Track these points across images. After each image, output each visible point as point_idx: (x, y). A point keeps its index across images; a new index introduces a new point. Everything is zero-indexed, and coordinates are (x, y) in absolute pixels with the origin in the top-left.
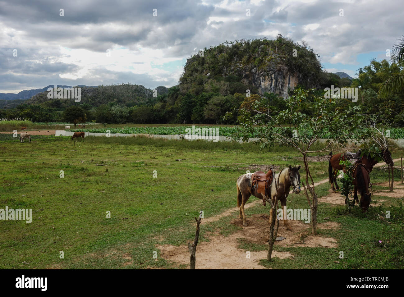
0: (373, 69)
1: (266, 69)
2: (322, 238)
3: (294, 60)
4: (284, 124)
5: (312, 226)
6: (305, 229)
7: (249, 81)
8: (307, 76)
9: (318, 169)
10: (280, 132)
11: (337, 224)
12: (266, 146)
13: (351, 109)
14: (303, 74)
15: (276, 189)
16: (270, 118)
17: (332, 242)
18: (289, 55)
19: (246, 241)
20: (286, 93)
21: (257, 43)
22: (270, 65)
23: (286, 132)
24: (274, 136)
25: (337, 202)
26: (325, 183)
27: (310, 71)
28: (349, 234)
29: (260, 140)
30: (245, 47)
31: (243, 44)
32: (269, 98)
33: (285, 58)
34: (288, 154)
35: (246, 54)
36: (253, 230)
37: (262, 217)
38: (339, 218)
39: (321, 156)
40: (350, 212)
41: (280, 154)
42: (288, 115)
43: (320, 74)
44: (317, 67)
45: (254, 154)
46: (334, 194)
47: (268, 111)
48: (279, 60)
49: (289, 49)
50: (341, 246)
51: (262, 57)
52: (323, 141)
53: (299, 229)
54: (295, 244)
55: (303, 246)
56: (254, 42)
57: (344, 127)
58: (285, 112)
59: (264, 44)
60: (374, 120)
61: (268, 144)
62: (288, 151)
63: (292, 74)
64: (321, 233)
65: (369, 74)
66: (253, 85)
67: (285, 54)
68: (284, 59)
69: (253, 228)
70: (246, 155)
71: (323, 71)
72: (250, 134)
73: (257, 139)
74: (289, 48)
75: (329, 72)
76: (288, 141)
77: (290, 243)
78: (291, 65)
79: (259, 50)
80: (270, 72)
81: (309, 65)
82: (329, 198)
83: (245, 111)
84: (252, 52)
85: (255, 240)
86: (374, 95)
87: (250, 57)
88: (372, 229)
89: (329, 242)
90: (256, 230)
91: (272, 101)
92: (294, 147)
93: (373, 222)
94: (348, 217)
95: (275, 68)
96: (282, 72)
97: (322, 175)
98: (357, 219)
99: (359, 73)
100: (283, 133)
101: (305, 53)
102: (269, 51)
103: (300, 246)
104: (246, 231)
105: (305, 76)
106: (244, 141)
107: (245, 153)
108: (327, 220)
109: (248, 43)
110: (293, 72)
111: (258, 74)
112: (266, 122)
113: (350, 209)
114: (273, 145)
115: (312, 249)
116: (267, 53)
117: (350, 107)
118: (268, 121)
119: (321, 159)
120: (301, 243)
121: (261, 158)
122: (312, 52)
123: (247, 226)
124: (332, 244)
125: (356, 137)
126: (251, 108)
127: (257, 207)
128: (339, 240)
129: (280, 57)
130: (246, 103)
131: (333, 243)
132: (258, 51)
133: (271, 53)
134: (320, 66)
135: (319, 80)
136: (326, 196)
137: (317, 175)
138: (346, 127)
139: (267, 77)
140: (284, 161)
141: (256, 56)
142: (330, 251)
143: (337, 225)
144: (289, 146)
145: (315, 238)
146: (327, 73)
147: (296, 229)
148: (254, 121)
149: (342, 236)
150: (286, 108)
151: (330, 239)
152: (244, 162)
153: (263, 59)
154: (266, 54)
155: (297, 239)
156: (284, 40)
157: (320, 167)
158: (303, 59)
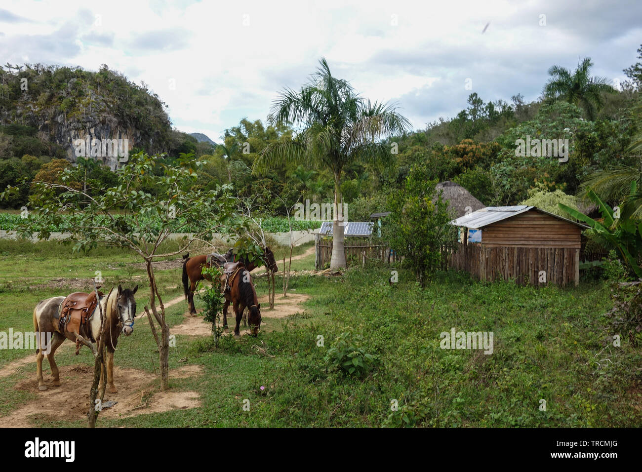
0: (243, 131)
1: (80, 117)
2: (176, 395)
3: (128, 108)
4: (115, 209)
5: (161, 376)
6: (149, 381)
7: (51, 136)
8: (149, 136)
9: (167, 281)
10: (107, 222)
11: (199, 367)
12: (83, 247)
13: (219, 188)
14: (143, 132)
15: (102, 322)
16: (89, 201)
17: (192, 399)
18: (119, 99)
19: (44, 419)
20: (115, 160)
21: (66, 74)
22: (87, 112)
23: (117, 224)
24: (97, 231)
25: (197, 332)
26: (179, 303)
27: (153, 128)
28: (217, 382)
29: (72, 237)
30: (43, 78)
31: (40, 72)
32: (86, 166)
33: (112, 103)
34: (119, 259)
35: (45, 90)
36: (59, 396)
37: (75, 369)
38: (202, 358)
39: (171, 260)
40: (217, 346)
41: (105, 259)
42: (122, 196)
43: (169, 133)
44: (165, 123)
45: (59, 261)
46: (192, 319)
47: (83, 187)
48: (103, 106)
49: (119, 90)
50: (206, 404)
51: (74, 98)
52: (174, 236)
53: (138, 383)
54: (133, 410)
55: (146, 412)
56: (60, 72)
57: (208, 215)
58: (115, 190)
59: (78, 77)
60: (249, 206)
61: (87, 244)
62: (118, 254)
63: (125, 131)
64: (176, 386)
65: (238, 138)
66: (58, 144)
67: (113, 97)
68: (112, 106)
69: (59, 393)
70: (45, 263)
71: (173, 130)
72: (53, 226)
73: (66, 236)
74: (120, 88)
75: (181, 131)
76: (122, 238)
77: (125, 411)
78: (123, 115)
79: (69, 85)
80: (88, 124)
81: (151, 117)
82: (185, 327)
83: (44, 186)
84: (56, 87)
85: (63, 413)
86: (245, 170)
87: (52, 96)
88: (250, 370)
89: (187, 399)
90: (63, 395)
91: (91, 172)
92: (131, 247)
93: (250, 358)
94: (215, 354)
95: (96, 117)
96: (108, 125)
97: (174, 291)
98: (227, 356)
99: (224, 136)
100: (112, 226)
101: (146, 99)
102: (87, 89)
103: (141, 412)
104: (46, 399)
105: (146, 135)
106: (41, 238)
107: (43, 260)
108: (183, 364)
109: (49, 72)
110: (126, 127)
111: (66, 125)
112: (82, 207)
113: (217, 342)
114: (96, 246)
115: (162, 415)
116: (82, 92)
117: (217, 185)
118: (87, 205)
119: (172, 265)
120: (143, 408)
121: (71, 267)
122: (156, 99)
123: (46, 390)
124: (193, 402)
125: (229, 231)
126: (53, 181)
127: (65, 353)
128: (203, 393)
129: (106, 102)
130: (44, 173)
131: (195, 399)
132: (66, 88)
133: (90, 92)
134: (169, 121)
135: (167, 143)
136: (180, 324)
137: (165, 291)
138: (212, 215)
139: (83, 132)
140: (112, 270)
141: (64, 95)
142: (190, 414)
143: (199, 369)
144: (123, 248)
145: (166, 396)
146: (179, 133)
147: (134, 384)
148: (61, 204)
149: (208, 386)
150: (117, 184)
151: (190, 393)
152: (41, 274)
153: (75, 102)
154: (81, 94)
155: (136, 401)
156: (111, 73)
157: (170, 279)
158: (143, 108)
